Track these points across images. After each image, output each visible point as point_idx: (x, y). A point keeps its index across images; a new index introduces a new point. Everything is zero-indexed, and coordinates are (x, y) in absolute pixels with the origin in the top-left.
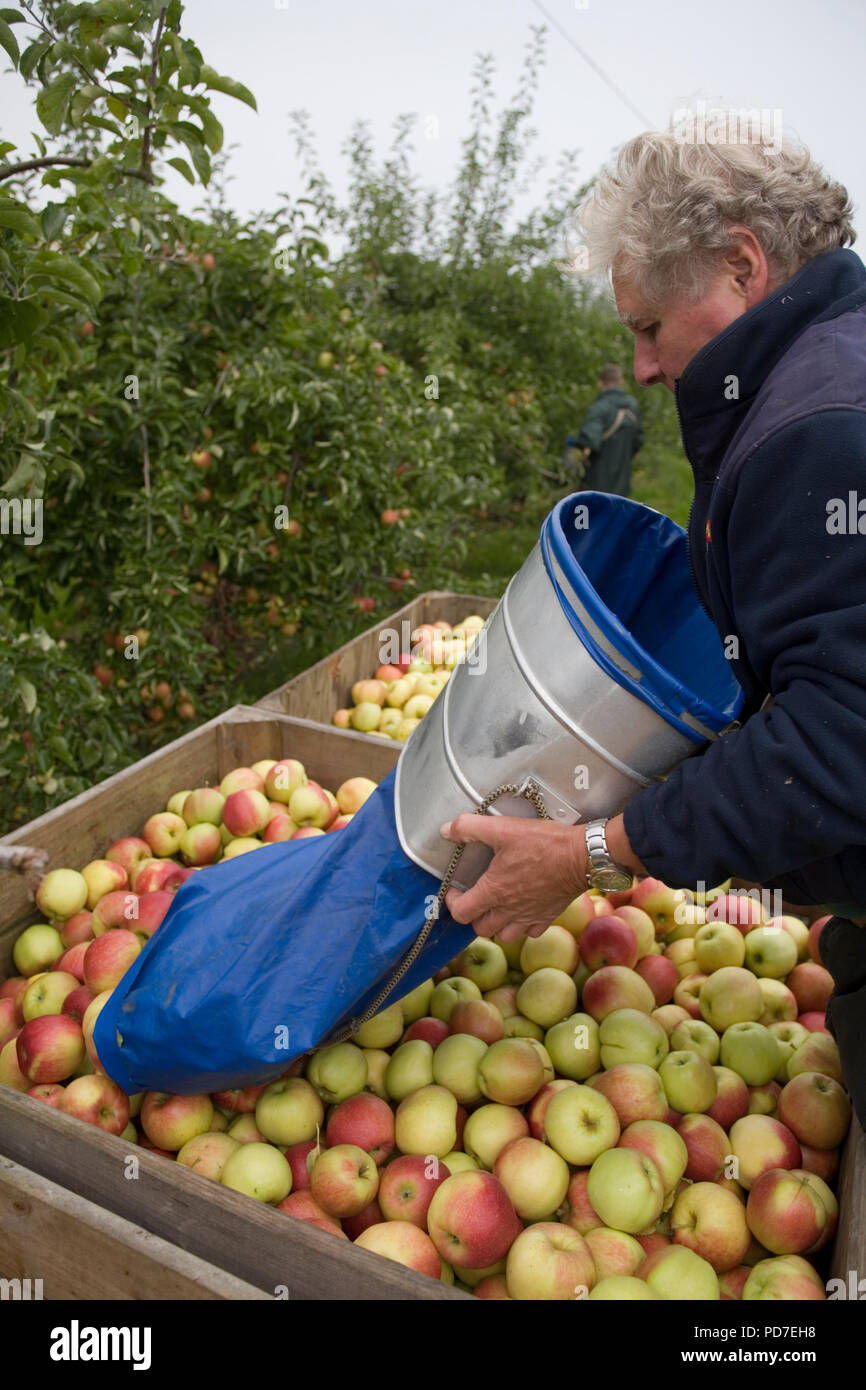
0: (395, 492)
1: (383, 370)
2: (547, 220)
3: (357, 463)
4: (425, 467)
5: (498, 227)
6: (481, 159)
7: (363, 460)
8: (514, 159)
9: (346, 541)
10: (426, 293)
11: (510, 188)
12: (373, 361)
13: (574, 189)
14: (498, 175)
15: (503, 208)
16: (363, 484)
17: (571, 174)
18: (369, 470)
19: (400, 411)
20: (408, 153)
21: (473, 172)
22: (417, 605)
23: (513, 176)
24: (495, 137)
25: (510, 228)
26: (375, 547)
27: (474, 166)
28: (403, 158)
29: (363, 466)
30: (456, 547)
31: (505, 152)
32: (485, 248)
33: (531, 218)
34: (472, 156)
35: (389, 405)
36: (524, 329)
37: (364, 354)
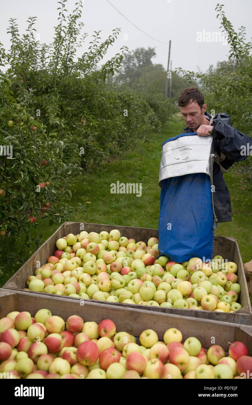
0: (43, 176)
1: (35, 128)
2: (90, 57)
3: (27, 165)
4: (52, 160)
5: (71, 60)
6: (63, 34)
7: (29, 164)
8: (75, 34)
9: (24, 196)
10: (44, 87)
11: (75, 45)
12: (31, 124)
13: (99, 45)
14: (70, 40)
15: (72, 53)
16: (29, 172)
17: (98, 40)
18: (32, 168)
19: (43, 143)
20: (33, 31)
21: (59, 40)
22: (61, 229)
23: (75, 40)
24: (67, 25)
25: (75, 60)
26: (36, 198)
27: (60, 37)
28: (32, 34)
29: (29, 166)
30: (67, 193)
31: (72, 31)
32: (66, 67)
33: (83, 57)
34: (59, 33)
35: (38, 141)
36: (83, 99)
37: (27, 122)
